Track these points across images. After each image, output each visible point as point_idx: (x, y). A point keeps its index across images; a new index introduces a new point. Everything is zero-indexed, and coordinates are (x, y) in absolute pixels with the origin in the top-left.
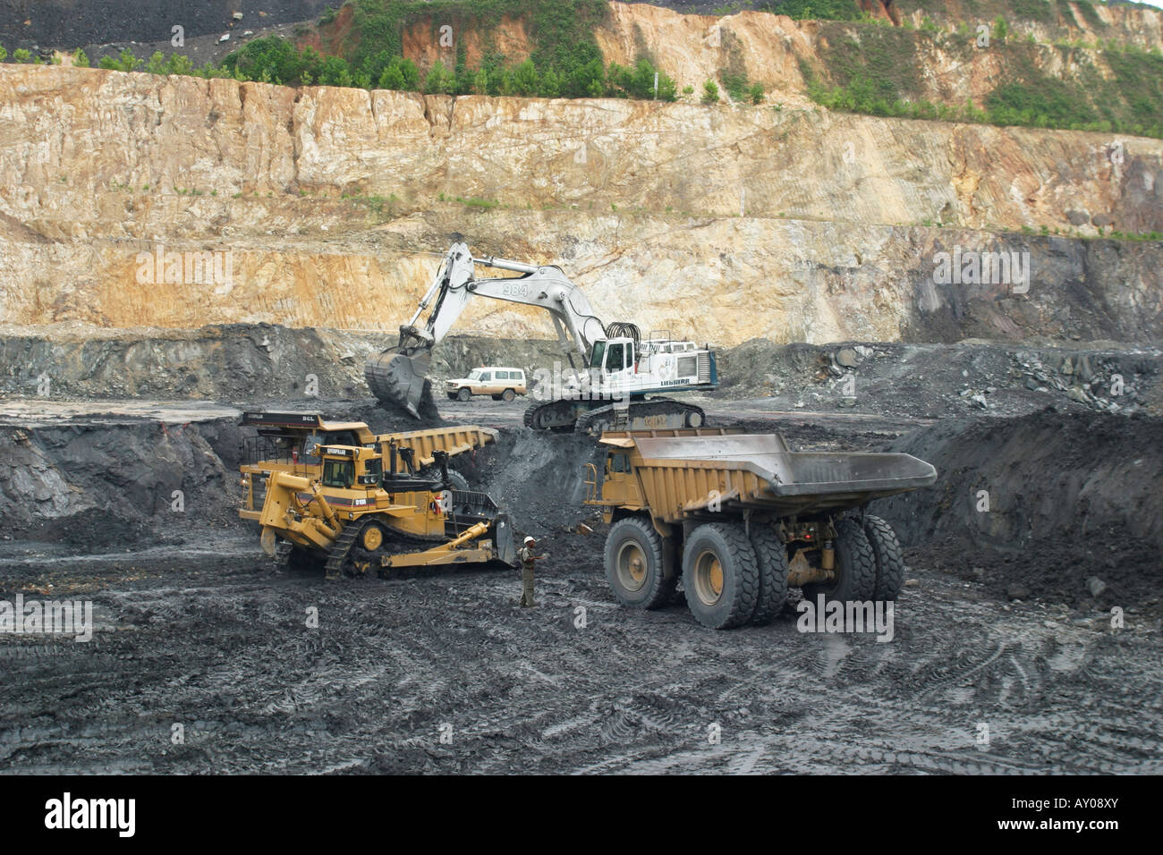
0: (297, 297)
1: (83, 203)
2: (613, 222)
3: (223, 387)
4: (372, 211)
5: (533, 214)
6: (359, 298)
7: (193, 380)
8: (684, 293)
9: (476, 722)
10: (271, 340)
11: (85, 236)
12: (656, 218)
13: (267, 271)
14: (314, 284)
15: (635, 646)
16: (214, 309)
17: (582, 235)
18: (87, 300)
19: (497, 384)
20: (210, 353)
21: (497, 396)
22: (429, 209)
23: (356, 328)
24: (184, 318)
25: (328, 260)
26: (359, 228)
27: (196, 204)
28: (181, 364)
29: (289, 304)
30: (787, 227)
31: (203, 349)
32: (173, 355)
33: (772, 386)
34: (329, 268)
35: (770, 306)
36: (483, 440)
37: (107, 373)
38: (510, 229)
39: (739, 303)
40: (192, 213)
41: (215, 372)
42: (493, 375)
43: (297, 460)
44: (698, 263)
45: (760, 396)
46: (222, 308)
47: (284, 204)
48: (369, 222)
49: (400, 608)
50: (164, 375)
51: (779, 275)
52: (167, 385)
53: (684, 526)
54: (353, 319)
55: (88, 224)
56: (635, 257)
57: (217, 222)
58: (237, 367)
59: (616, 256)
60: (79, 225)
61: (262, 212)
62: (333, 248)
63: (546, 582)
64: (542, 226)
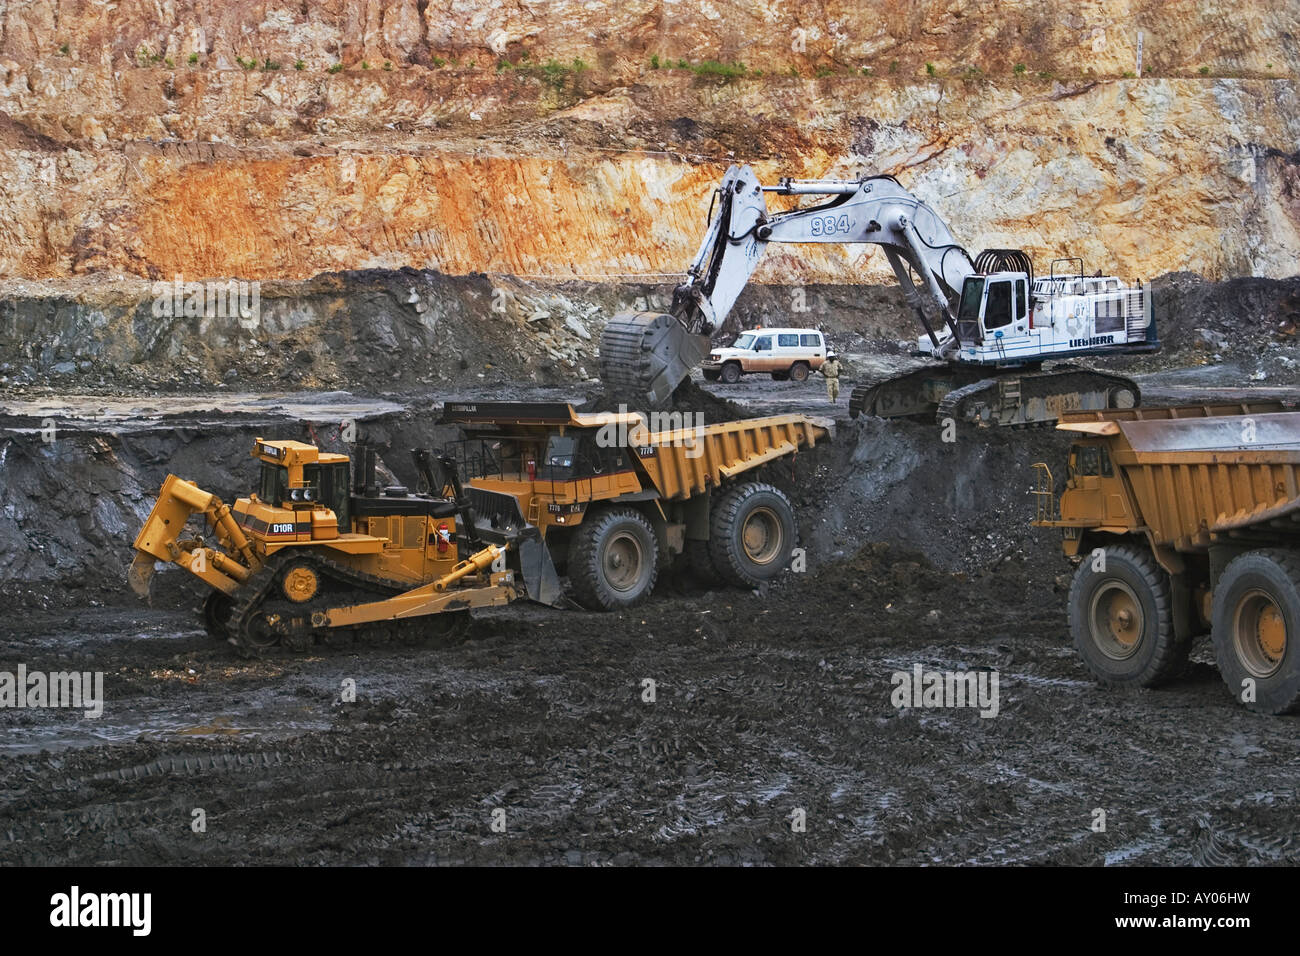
0: (443, 226)
1: (97, 86)
2: (931, 94)
3: (352, 370)
4: (548, 88)
5: (802, 84)
6: (540, 226)
7: (306, 359)
8: (1049, 204)
9: (985, 848)
10: (422, 294)
11: (104, 138)
12: (999, 85)
13: (396, 186)
14: (469, 204)
15: (1162, 740)
16: (318, 249)
17: (883, 115)
18: (122, 239)
19: (780, 355)
20: (329, 316)
21: (781, 373)
22: (637, 81)
23: (538, 274)
24: (273, 265)
25: (488, 166)
26: (531, 115)
27: (273, 84)
28: (285, 336)
29: (431, 239)
30: (1215, 90)
31: (316, 310)
32: (272, 322)
33: (1209, 347)
34: (491, 179)
35: (1191, 220)
36: (811, 436)
37: (173, 351)
38: (768, 110)
39: (1139, 217)
40: (267, 99)
41: (338, 348)
42: (775, 341)
43: (534, 476)
44: (1070, 154)
45: (1190, 364)
46: (329, 247)
47: (410, 81)
48: (545, 105)
49: (752, 692)
50: (260, 353)
51: (1203, 170)
52: (266, 368)
53: (1210, 554)
54: (532, 259)
55: (107, 120)
56: (968, 148)
57: (307, 110)
58: (373, 337)
59: (937, 147)
60: (94, 121)
61: (377, 94)
62: (494, 147)
63: (963, 650)
64: (818, 104)
